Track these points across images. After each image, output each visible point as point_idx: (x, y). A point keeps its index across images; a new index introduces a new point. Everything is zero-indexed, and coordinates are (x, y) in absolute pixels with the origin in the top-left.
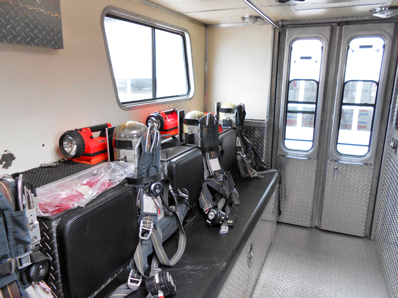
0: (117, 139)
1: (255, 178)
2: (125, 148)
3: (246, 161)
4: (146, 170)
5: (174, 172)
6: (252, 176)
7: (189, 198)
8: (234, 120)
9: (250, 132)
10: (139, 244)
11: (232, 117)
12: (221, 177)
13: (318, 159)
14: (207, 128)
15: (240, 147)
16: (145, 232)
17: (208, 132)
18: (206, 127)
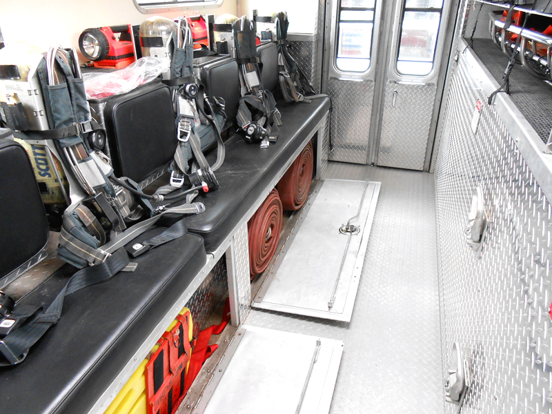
0: (145, 36)
1: (300, 102)
2: (154, 46)
3: (290, 82)
4: (180, 69)
5: (208, 79)
6: (297, 100)
7: (225, 107)
8: (274, 31)
9: (295, 48)
10: (179, 146)
11: (272, 27)
12: (261, 93)
13: (375, 81)
14: (242, 34)
15: (283, 66)
16: (184, 135)
17: (244, 39)
18: (241, 32)
